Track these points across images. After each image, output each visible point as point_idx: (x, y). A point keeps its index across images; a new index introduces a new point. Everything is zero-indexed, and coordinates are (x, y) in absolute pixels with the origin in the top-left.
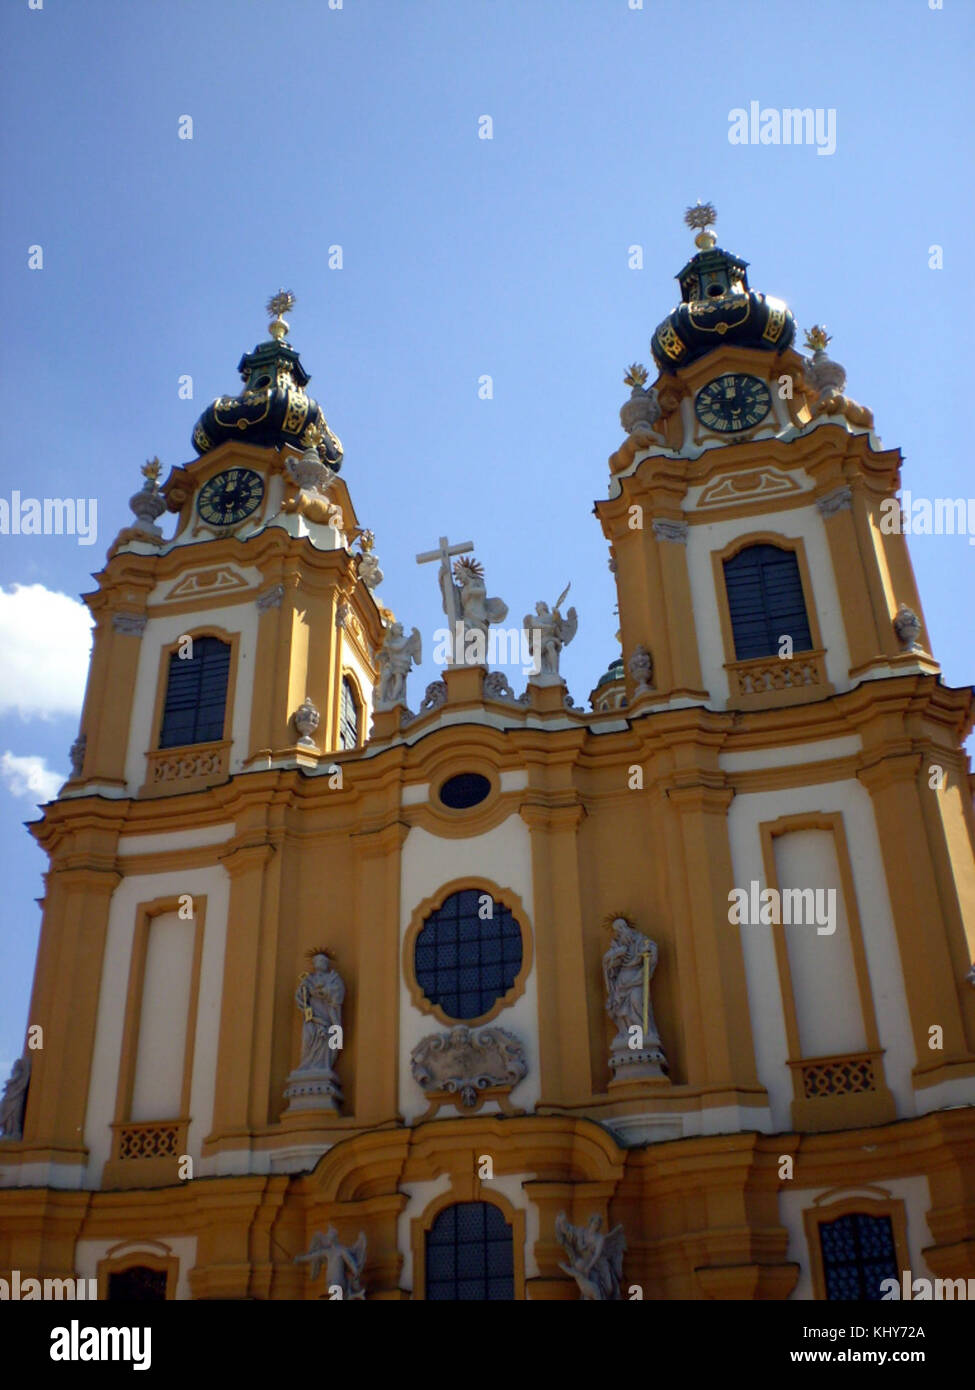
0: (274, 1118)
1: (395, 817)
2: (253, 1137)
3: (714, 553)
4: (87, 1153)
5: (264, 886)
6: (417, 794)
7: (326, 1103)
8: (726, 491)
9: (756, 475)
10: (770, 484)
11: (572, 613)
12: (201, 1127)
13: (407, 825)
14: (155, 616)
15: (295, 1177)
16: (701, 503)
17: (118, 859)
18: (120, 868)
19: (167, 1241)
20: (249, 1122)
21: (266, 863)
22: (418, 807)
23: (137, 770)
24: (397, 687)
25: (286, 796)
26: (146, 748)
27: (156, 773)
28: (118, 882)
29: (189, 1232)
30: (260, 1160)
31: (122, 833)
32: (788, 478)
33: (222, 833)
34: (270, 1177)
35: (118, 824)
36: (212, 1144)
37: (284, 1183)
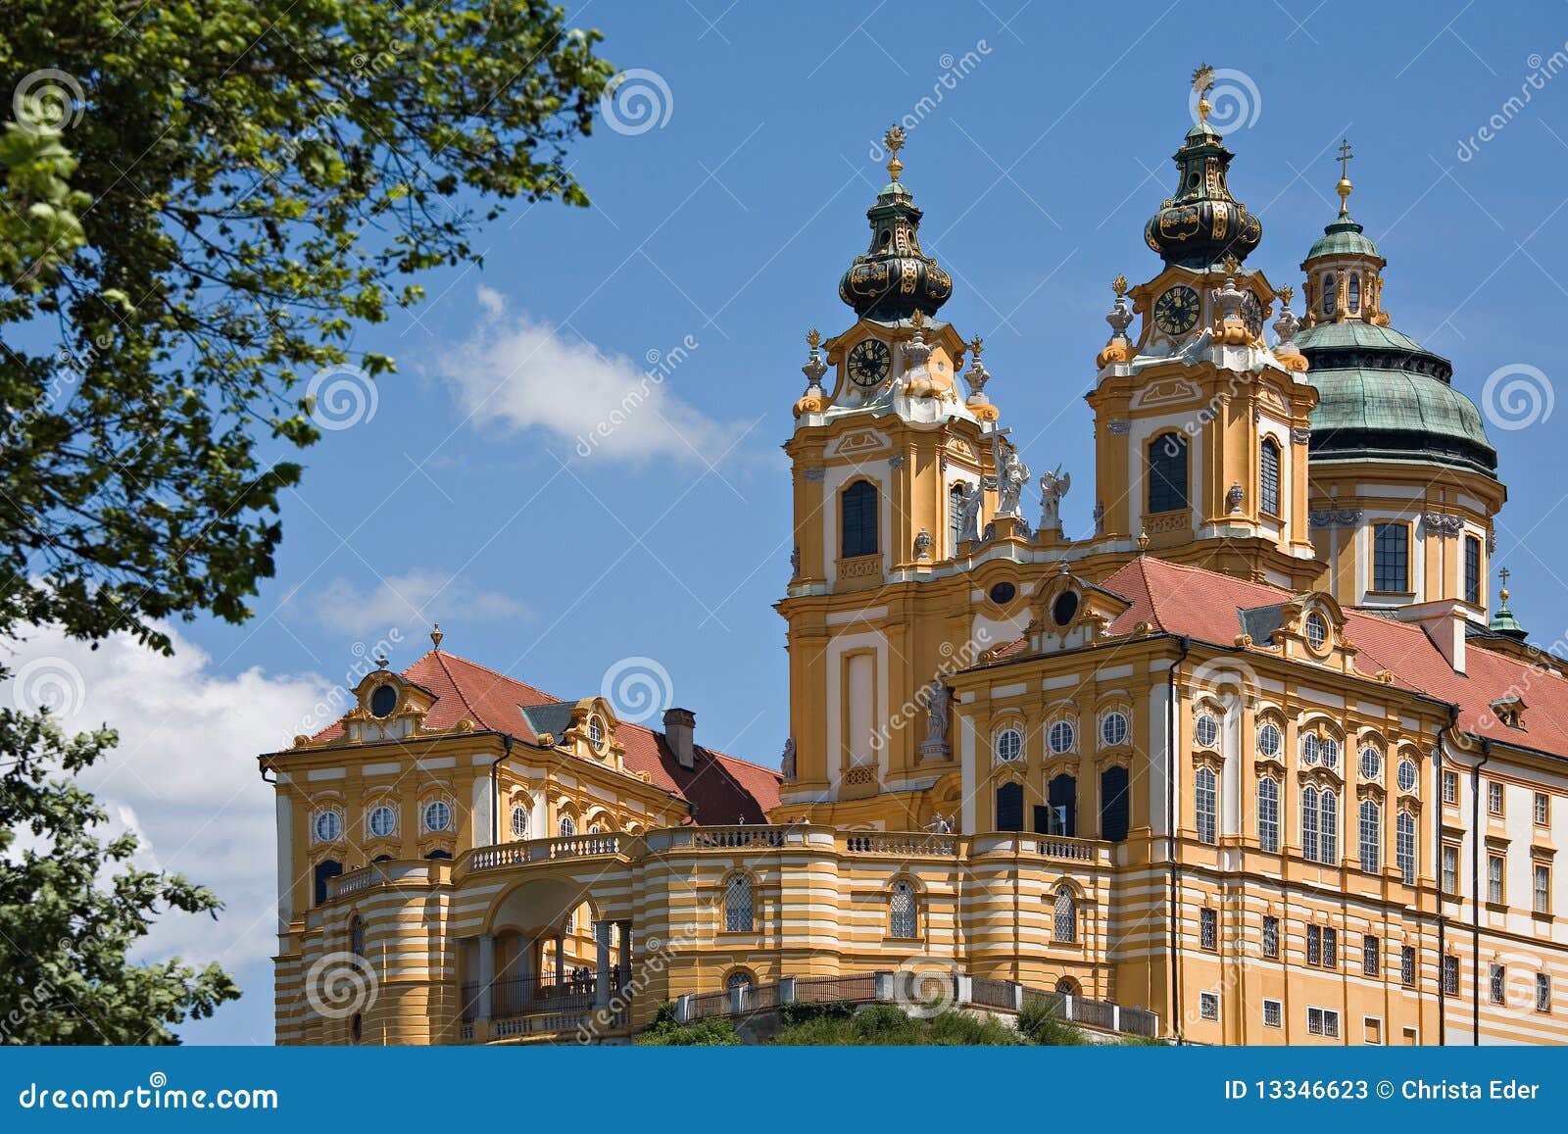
0: (916, 764)
1: (967, 609)
2: (907, 773)
3: (1144, 440)
4: (829, 783)
5: (905, 642)
6: (980, 594)
7: (940, 756)
8: (1156, 396)
9: (1172, 385)
10: (1181, 391)
11: (1067, 476)
12: (883, 769)
13: (972, 613)
14: (830, 466)
15: (925, 791)
16: (1141, 403)
17: (827, 627)
18: (829, 633)
19: (873, 823)
20: (905, 767)
21: (905, 632)
22: (980, 603)
23: (831, 570)
24: (970, 524)
25: (912, 594)
26: (835, 558)
27: (842, 572)
28: (829, 641)
29: (880, 818)
30: (911, 784)
31: (827, 612)
32: (1190, 387)
33: (882, 612)
34: (914, 792)
35: (824, 608)
36: (888, 777)
37: (920, 794)
